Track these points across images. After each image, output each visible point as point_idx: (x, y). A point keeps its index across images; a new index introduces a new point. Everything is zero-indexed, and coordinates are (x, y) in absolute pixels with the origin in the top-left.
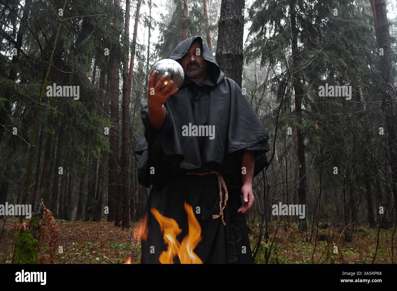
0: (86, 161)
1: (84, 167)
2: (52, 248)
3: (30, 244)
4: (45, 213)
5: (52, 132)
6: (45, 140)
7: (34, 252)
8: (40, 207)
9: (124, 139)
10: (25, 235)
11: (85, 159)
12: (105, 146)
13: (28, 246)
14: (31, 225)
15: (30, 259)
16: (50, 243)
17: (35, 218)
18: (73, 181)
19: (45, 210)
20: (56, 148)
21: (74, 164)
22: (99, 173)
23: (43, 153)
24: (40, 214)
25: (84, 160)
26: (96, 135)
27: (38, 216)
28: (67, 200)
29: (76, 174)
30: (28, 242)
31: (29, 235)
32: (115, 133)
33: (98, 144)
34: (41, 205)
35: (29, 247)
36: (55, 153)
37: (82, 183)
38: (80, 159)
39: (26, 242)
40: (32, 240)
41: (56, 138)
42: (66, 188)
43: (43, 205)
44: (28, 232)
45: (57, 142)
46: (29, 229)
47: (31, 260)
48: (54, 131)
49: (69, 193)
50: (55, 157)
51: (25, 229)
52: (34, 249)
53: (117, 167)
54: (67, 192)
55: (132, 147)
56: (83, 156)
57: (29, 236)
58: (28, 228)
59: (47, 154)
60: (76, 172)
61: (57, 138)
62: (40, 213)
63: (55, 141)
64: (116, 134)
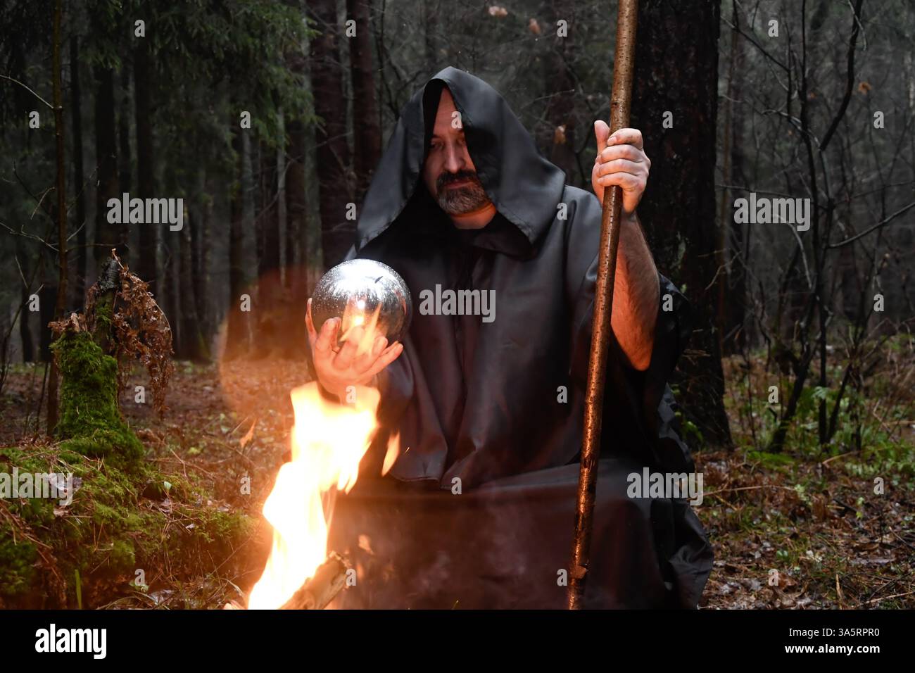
0: (240, 164)
1: (236, 183)
2: (156, 379)
3: (97, 367)
4: (127, 286)
5: (113, 62)
6: (91, 96)
7: (109, 389)
8: (111, 272)
9: (359, 77)
10: (80, 345)
11: (234, 154)
12: (294, 105)
13: (91, 372)
14: (94, 320)
15: (101, 405)
16: (150, 367)
17: (101, 300)
18: (205, 236)
19: (128, 279)
20: (133, 127)
21: (202, 174)
22: (288, 200)
23: (89, 144)
24: (113, 290)
25: (232, 158)
26: (261, 67)
27: (110, 294)
28: (191, 297)
29: (210, 212)
30: (91, 362)
31: (92, 343)
32: (328, 58)
33: (269, 95)
34: (113, 263)
35: (95, 374)
36: (132, 142)
37: (235, 239)
38: (219, 157)
39: (85, 362)
40: (101, 358)
41: (126, 87)
42: (182, 258)
43: (118, 266)
44: (87, 337)
45: (133, 102)
46: (89, 330)
47: (106, 409)
48: (118, 61)
49: (195, 271)
50: (134, 156)
51: (77, 329)
52: (109, 382)
53: (342, 172)
54: (189, 271)
55: (390, 105)
56: (229, 144)
57: (91, 348)
58: (85, 328)
59: (104, 146)
60: (211, 204)
61: (131, 87)
62: (112, 286)
63: (126, 100)
64: (332, 60)
